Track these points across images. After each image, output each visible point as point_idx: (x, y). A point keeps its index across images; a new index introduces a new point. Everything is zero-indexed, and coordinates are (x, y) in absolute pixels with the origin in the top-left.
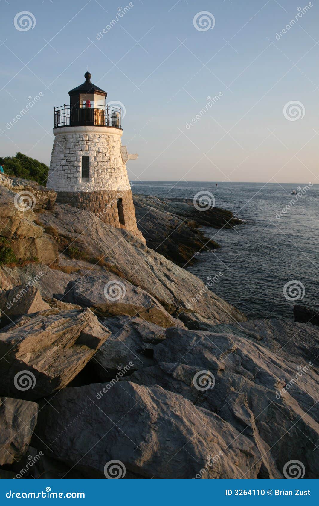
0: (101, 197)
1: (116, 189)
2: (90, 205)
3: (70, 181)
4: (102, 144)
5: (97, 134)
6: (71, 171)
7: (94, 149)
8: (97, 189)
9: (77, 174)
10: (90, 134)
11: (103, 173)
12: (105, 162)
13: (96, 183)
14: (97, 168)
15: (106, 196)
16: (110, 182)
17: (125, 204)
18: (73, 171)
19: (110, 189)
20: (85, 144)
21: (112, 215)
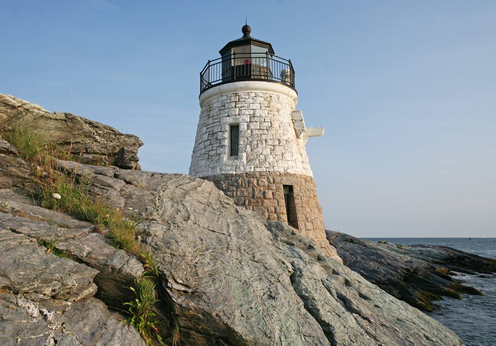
0: (255, 182)
1: (282, 170)
2: (238, 194)
3: (212, 161)
4: (259, 105)
5: (251, 92)
6: (214, 146)
7: (247, 112)
8: (250, 169)
9: (222, 150)
10: (242, 94)
11: (260, 145)
12: (263, 130)
13: (249, 161)
14: (250, 139)
15: (263, 180)
16: (271, 159)
17: (298, 195)
18: (216, 145)
19: (271, 170)
20: (234, 106)
21: (273, 210)
